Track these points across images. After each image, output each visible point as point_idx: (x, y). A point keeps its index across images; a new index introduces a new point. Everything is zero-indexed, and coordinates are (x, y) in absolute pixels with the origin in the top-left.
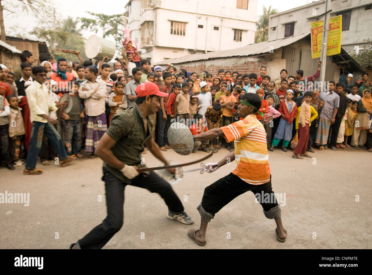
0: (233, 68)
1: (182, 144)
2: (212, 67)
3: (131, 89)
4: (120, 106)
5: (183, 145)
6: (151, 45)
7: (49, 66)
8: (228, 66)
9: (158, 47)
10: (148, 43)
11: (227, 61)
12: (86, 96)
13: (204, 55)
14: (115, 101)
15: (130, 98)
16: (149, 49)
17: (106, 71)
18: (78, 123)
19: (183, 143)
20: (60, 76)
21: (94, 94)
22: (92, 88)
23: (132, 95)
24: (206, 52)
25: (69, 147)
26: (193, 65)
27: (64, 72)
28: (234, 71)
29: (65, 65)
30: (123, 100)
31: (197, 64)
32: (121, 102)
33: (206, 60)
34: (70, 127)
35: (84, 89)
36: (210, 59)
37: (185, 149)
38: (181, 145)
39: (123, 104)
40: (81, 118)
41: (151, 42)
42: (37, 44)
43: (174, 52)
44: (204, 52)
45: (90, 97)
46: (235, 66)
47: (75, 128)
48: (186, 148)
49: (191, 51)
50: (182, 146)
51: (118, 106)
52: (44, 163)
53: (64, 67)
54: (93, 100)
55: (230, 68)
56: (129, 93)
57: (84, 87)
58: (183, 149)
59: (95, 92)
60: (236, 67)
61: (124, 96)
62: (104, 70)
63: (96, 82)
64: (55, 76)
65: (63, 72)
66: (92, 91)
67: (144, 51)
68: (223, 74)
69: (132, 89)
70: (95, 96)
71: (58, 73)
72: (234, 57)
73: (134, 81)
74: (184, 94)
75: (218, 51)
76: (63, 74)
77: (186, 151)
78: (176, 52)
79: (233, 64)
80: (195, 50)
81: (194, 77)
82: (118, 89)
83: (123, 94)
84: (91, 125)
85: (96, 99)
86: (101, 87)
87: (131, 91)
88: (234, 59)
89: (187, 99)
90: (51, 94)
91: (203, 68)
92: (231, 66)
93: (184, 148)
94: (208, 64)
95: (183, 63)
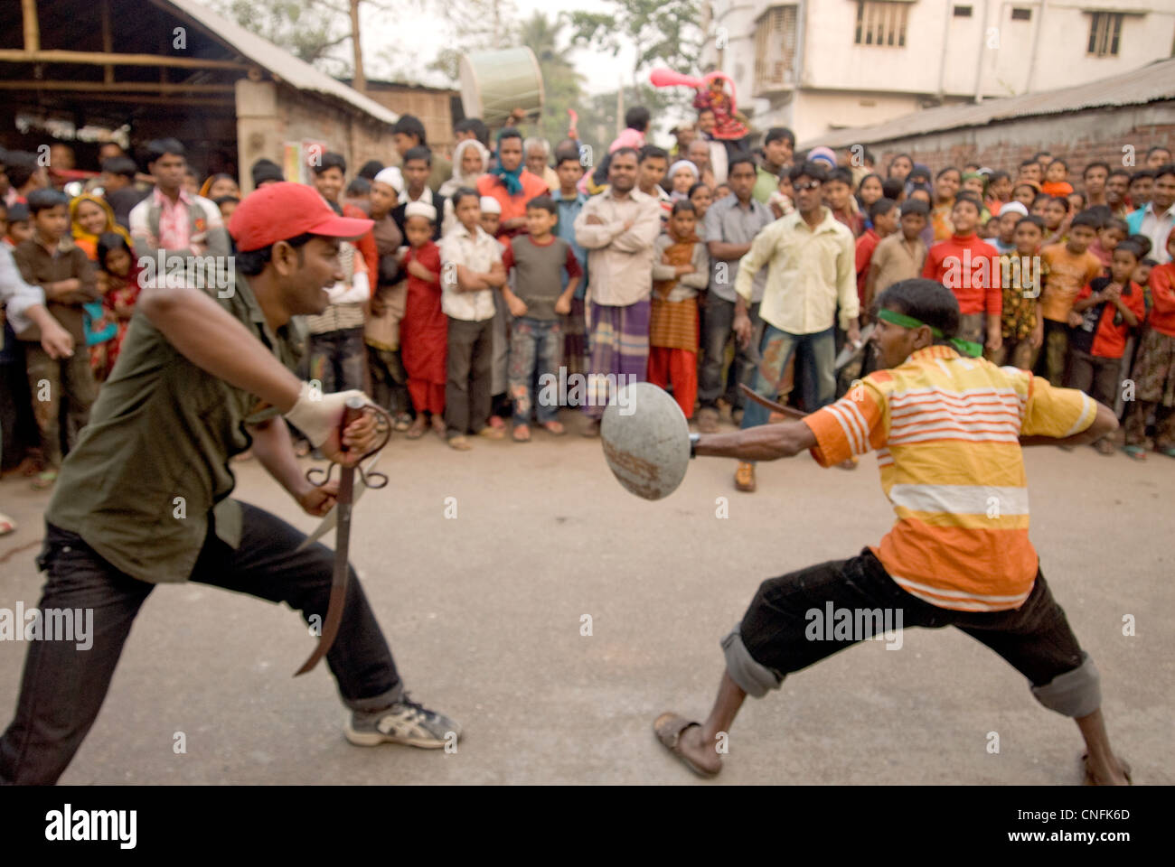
0: (1083, 151)
1: (643, 461)
2: (1001, 150)
3: (722, 224)
4: (685, 279)
5: (647, 464)
6: (788, 86)
7: (477, 156)
8: (1064, 144)
9: (810, 91)
10: (777, 78)
11: (1060, 125)
12: (596, 240)
13: (972, 109)
14: (671, 263)
15: (717, 250)
16: (778, 100)
17: (651, 167)
18: (548, 327)
19: (651, 460)
20: (504, 184)
21: (622, 238)
22: (616, 218)
23: (724, 241)
24: (979, 99)
25: (523, 398)
26: (930, 145)
27: (515, 172)
28: (1088, 160)
29: (516, 152)
30: (694, 260)
31: (946, 143)
32: (687, 268)
33: (980, 127)
34: (526, 337)
35: (592, 220)
36: (994, 123)
37: (650, 480)
38: (639, 463)
39: (695, 270)
40: (560, 315)
41: (787, 75)
42: (446, 99)
43: (863, 104)
44: (970, 100)
45: (607, 247)
46: (1093, 141)
47: (540, 343)
48: (654, 478)
49: (926, 100)
50: (643, 468)
51: (678, 278)
52: (455, 441)
53: (512, 156)
54: (616, 256)
55: (1071, 151)
56: (714, 235)
57: (591, 212)
58: (643, 477)
59: (627, 229)
60: (1096, 146)
61: (698, 248)
62: (644, 165)
63: (631, 198)
64: (491, 184)
65: (509, 172)
66: (616, 227)
67: (762, 106)
68: (1034, 171)
69: (726, 223)
70: (623, 242)
71: (498, 175)
72: (1088, 110)
73: (732, 199)
74: (902, 242)
75: (1026, 93)
76: (512, 179)
77: (647, 487)
78: (872, 105)
79: (1082, 135)
80: (939, 97)
81: (950, 183)
82: (679, 225)
83: (696, 240)
84: (607, 333)
85: (624, 252)
86: (643, 216)
87: (723, 231)
88: (1089, 119)
89: (912, 257)
90: (481, 238)
91: (966, 154)
92: (1074, 144)
93: (647, 475)
94: (986, 139)
95: (895, 140)
